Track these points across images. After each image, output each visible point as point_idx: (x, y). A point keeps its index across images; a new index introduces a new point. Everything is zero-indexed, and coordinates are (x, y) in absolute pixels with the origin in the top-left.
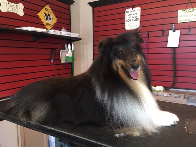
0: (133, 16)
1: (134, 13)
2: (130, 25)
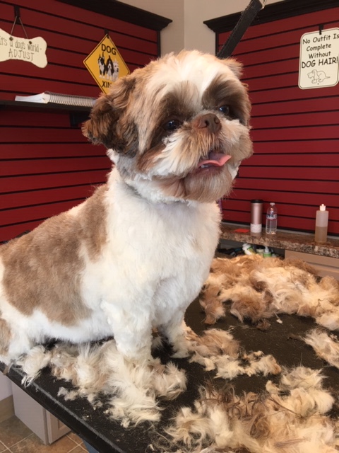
2: (311, 75)
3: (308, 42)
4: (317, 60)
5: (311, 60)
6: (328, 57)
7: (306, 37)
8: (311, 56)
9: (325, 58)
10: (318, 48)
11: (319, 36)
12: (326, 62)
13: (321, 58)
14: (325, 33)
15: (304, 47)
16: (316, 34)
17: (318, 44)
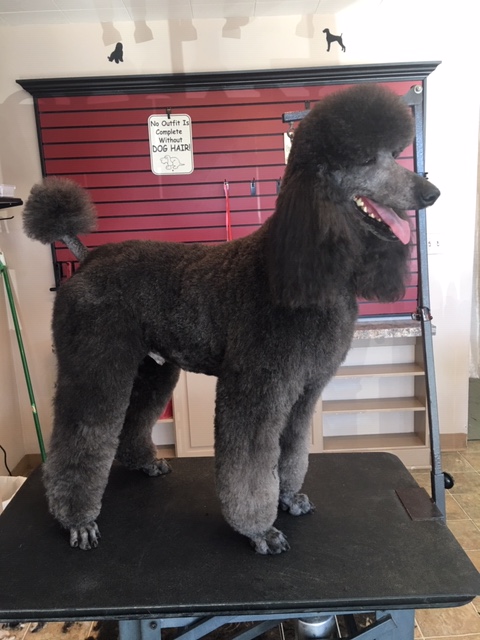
0: (172, 136)
1: (174, 128)
2: (165, 161)
3: (157, 124)
4: (169, 145)
5: (163, 144)
6: (180, 144)
7: (153, 118)
8: (162, 140)
9: (177, 144)
10: (168, 133)
11: (168, 121)
12: (178, 148)
13: (173, 144)
14: (174, 117)
15: (152, 130)
16: (164, 118)
17: (167, 128)
